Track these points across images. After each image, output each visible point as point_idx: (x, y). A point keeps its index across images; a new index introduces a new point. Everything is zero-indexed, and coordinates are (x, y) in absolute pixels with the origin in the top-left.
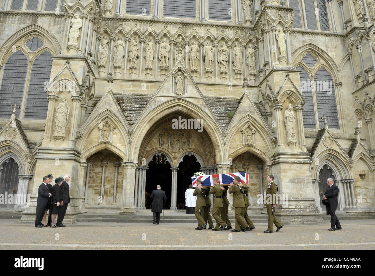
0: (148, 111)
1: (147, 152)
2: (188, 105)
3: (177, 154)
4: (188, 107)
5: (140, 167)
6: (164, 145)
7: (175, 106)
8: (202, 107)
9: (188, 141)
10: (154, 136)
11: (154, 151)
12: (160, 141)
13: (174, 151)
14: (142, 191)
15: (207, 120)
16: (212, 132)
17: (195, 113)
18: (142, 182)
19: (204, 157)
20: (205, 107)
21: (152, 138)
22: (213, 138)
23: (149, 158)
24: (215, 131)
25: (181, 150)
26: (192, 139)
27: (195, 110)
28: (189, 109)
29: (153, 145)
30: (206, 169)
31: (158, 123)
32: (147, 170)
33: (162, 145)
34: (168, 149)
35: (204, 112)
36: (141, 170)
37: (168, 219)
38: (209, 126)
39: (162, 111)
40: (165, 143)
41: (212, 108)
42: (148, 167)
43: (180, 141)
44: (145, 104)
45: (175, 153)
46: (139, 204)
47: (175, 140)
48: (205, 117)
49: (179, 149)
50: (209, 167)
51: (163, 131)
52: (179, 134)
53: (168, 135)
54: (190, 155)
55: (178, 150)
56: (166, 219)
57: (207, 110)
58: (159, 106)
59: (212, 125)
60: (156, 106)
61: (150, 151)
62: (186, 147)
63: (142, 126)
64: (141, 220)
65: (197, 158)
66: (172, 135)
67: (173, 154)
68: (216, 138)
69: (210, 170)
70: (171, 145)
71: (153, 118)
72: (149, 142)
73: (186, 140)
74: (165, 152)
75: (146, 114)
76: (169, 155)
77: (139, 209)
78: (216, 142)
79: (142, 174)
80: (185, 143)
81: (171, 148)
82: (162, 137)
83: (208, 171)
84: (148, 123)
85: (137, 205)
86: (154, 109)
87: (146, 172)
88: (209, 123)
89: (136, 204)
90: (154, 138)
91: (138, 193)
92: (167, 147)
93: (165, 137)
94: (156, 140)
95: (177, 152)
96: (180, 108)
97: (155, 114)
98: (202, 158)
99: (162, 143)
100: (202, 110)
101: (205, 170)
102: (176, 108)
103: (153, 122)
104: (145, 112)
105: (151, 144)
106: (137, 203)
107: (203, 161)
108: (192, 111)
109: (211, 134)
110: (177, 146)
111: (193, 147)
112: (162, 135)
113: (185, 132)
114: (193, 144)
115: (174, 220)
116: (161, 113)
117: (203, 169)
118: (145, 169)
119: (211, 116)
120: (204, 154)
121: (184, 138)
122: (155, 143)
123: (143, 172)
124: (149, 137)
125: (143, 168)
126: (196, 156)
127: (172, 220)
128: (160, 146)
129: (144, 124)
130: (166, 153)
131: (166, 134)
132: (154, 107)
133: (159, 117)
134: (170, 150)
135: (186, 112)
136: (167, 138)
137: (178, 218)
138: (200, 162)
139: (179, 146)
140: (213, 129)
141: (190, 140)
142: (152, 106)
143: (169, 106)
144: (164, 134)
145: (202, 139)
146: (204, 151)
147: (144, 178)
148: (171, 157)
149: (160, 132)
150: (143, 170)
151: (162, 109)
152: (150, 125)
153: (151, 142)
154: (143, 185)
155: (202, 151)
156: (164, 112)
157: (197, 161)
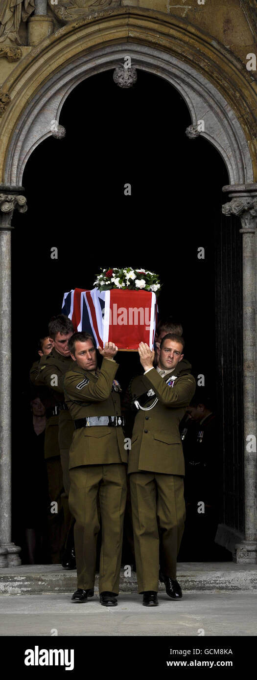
54: (125, 77)
98: (234, 103)
157: (191, 132)
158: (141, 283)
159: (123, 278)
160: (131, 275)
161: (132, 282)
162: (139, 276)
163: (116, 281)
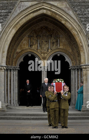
0: (13, 16)
1: (18, 53)
2: (52, 8)
3: (46, 55)
4: (52, 10)
5: (11, 68)
6: (33, 46)
7: (40, 9)
8: (66, 10)
9: (57, 41)
10: (23, 37)
11: (23, 52)
12: (30, 42)
13: (43, 52)
14: (15, 90)
15: (72, 22)
16: (76, 33)
17: (59, 15)
18: (14, 81)
19: (72, 57)
20: (69, 9)
21: (22, 40)
22: (78, 39)
23: (20, 59)
24: (79, 33)
25: (50, 50)
26: (60, 39)
27: (59, 12)
28: (53, 12)
29: (23, 46)
30: (75, 68)
31: (26, 25)
32: (18, 70)
33: (31, 46)
34: (37, 50)
35: (68, 14)
36: (12, 70)
37: (34, 117)
38: (74, 28)
39: (27, 15)
40: (34, 44)
41: (77, 9)
42: (19, 68)
43: (49, 42)
44: (12, 8)
45: (44, 53)
46: (12, 101)
47: (44, 41)
48: (69, 20)
49: (48, 50)
50: (77, 66)
51: (31, 32)
52: (47, 35)
53: (37, 36)
54: (59, 55)
55: (46, 51)
56: (32, 117)
57: (71, 13)
58: (24, 10)
59: (76, 27)
60: (21, 11)
61: (20, 52)
62: (54, 47)
63: (8, 30)
64: (10, 118)
65: (66, 57)
66: (40, 36)
67: (42, 54)
68: (80, 40)
69: (78, 69)
70: (40, 46)
71: (18, 22)
72: (19, 44)
73: (54, 41)
74: (34, 53)
75: (11, 19)
76: (39, 55)
77: (12, 106)
78: (80, 44)
79: (14, 74)
80: (53, 43)
81: (40, 48)
82: (31, 38)
83: (76, 70)
84: (14, 27)
85: (11, 102)
86: (19, 14)
87: (17, 72)
88: (73, 25)
89: (9, 102)
90: (24, 39)
91: (10, 92)
92: (36, 48)
93: (34, 38)
94: (25, 41)
95: (46, 52)
96: (44, 11)
97: (20, 18)
98: (70, 58)
99: (32, 44)
100: (66, 12)
101: (73, 69)
102: (40, 11)
103: (19, 26)
104: (11, 17)
105: (21, 46)
106: (11, 100)
107: (72, 60)
108: (57, 14)
109: (75, 36)
110: (45, 46)
111: (61, 47)
112: (31, 36)
113: (53, 33)
114: (61, 44)
115: (40, 118)
116: (26, 17)
117: (71, 68)
118: (16, 70)
119: (75, 18)
120: (72, 54)
121: (53, 38)
122: (24, 45)
123: (15, 72)
124: (18, 39)
125: (14, 69)
126: (65, 56)
127: (38, 118)
128: (30, 48)
129: (10, 29)
130: (36, 54)
131: (35, 35)
132: (18, 12)
133: (24, 21)
134: (39, 51)
135: (51, 15)
136: (36, 39)
137: (43, 116)
138: (69, 62)
139: (47, 47)
140: (77, 30)
141: (59, 40)
142: (17, 11)
143: (33, 10)
144: (33, 35)
145: (70, 39)
146: (73, 51)
147: (16, 78)
148: (41, 58)
149: (29, 34)
150: (15, 71)
151: (27, 14)
152: (15, 29)
153: (21, 44)
154: (15, 84)
155: (70, 51)
156: (29, 16)
157: (66, 61)
158: (60, 81)
159: (57, 81)
160: (58, 80)
161: (59, 81)
162: (60, 80)
163: (56, 81)
